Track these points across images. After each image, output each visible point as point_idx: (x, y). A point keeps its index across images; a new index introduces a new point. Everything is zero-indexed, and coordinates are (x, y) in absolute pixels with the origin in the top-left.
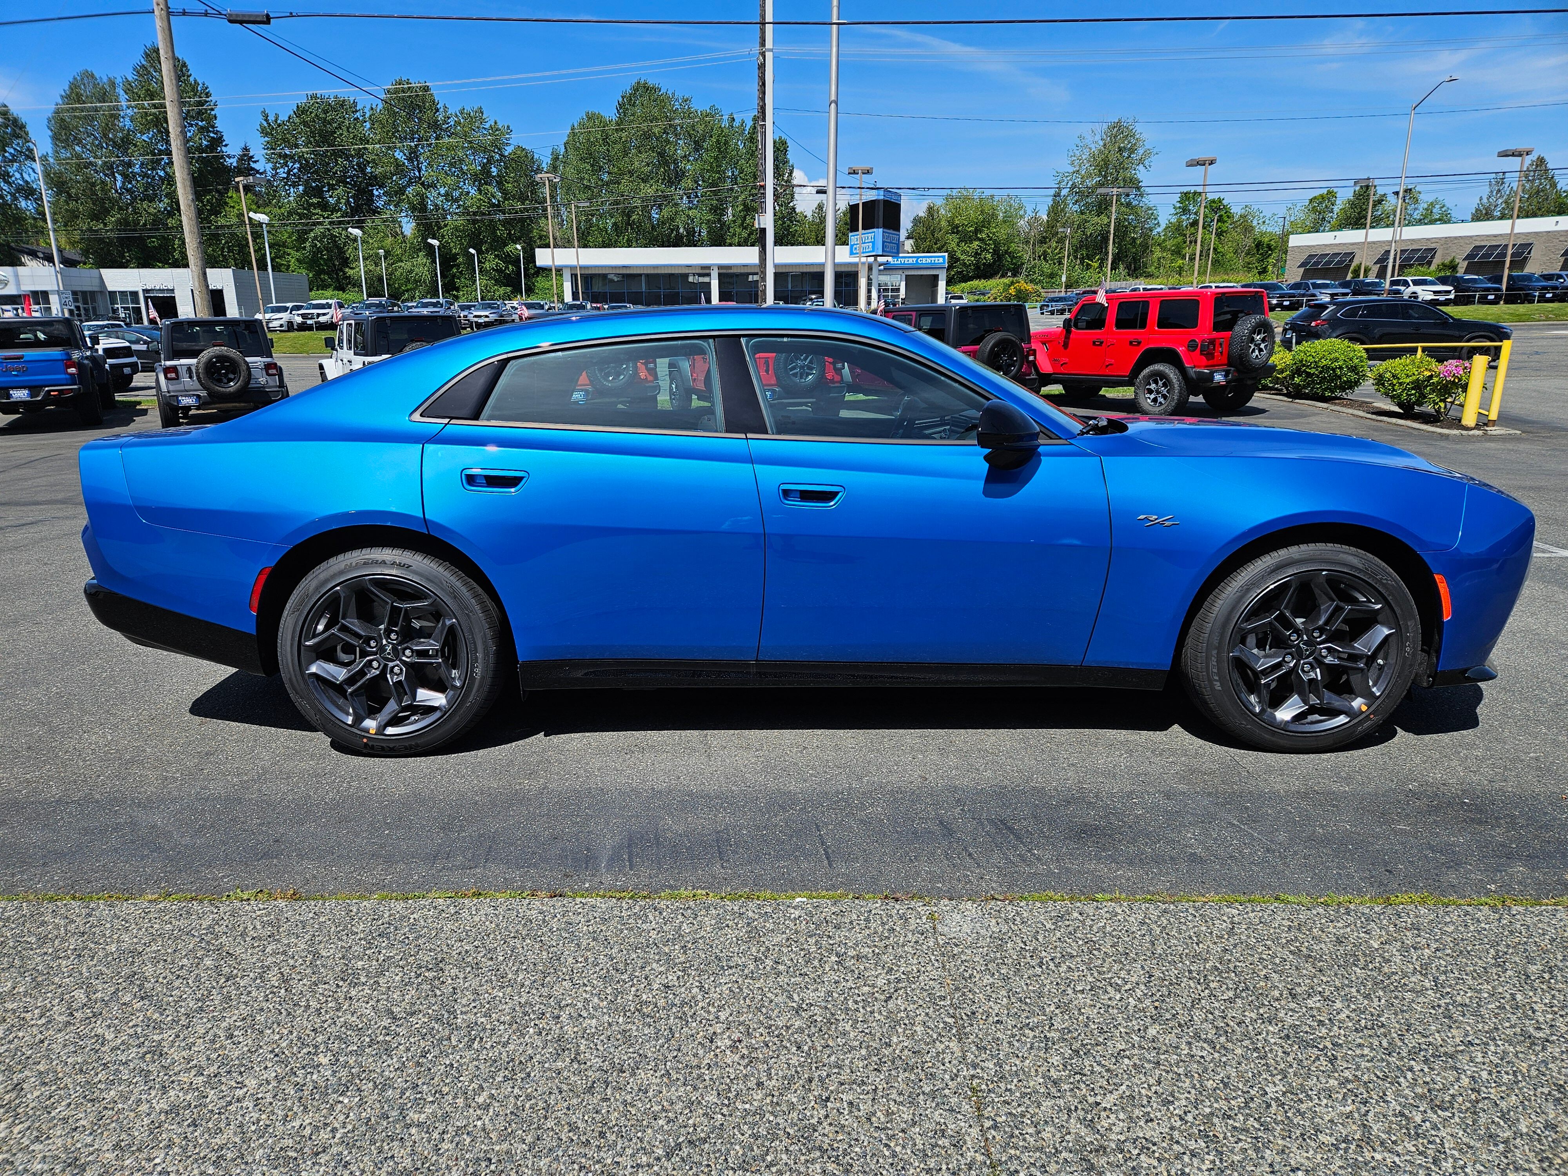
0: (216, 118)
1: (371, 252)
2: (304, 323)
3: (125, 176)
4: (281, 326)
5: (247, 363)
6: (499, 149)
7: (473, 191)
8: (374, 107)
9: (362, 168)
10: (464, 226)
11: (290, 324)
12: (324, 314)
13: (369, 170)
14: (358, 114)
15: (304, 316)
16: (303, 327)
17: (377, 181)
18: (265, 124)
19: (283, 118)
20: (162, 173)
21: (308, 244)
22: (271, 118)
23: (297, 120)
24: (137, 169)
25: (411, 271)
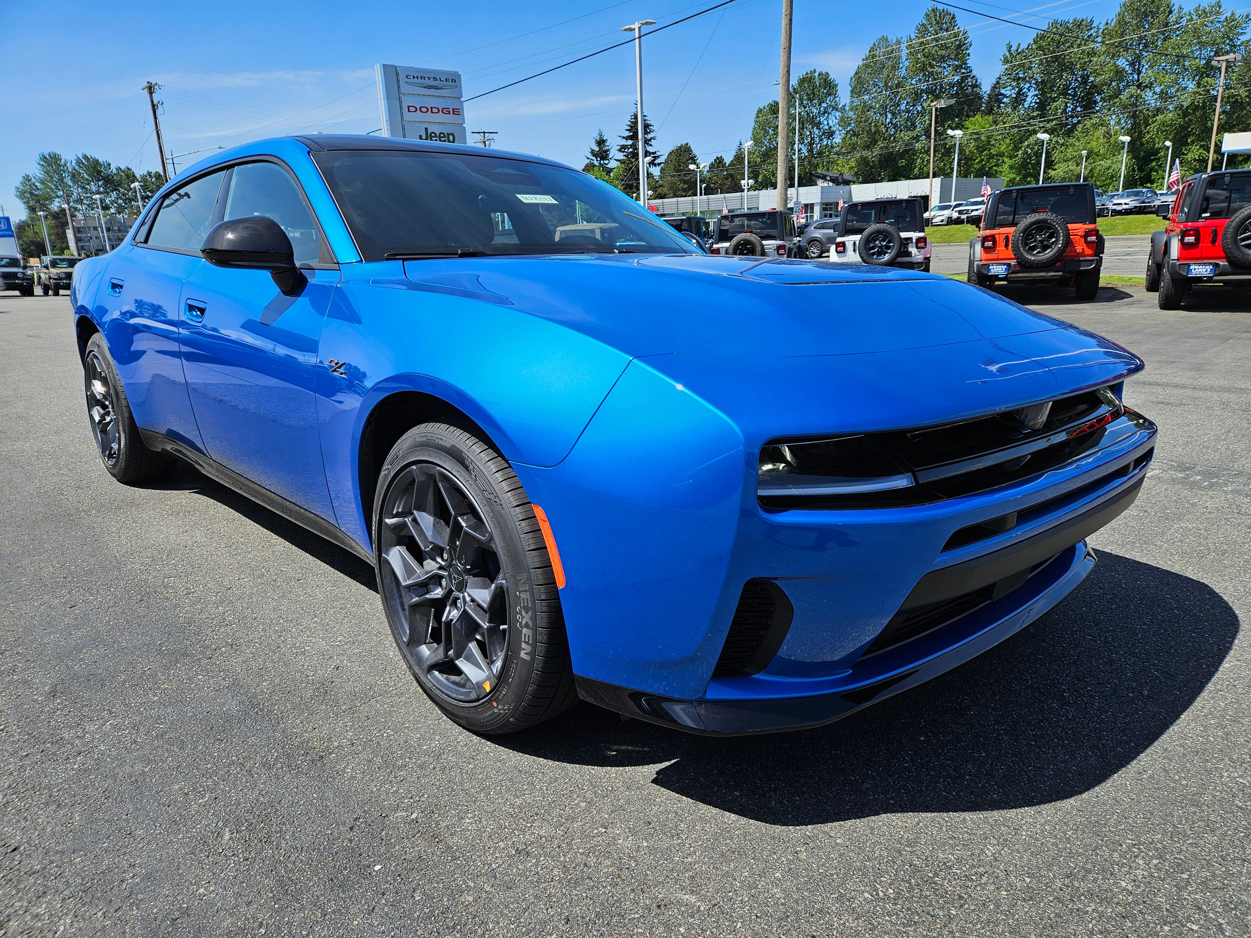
0: (969, 55)
1: (1075, 154)
2: (959, 218)
3: (893, 114)
4: (942, 221)
5: (762, 246)
6: (1231, 40)
7: (1191, 86)
8: (1109, 22)
9: (1085, 78)
10: (1172, 120)
11: (950, 218)
12: (977, 210)
13: (1091, 79)
14: (1092, 31)
15: (960, 212)
16: (958, 221)
17: (1096, 89)
18: (1007, 53)
19: (1024, 46)
20: (919, 108)
21: (1020, 152)
22: (1014, 49)
23: (1034, 46)
24: (903, 107)
25: (1108, 169)
